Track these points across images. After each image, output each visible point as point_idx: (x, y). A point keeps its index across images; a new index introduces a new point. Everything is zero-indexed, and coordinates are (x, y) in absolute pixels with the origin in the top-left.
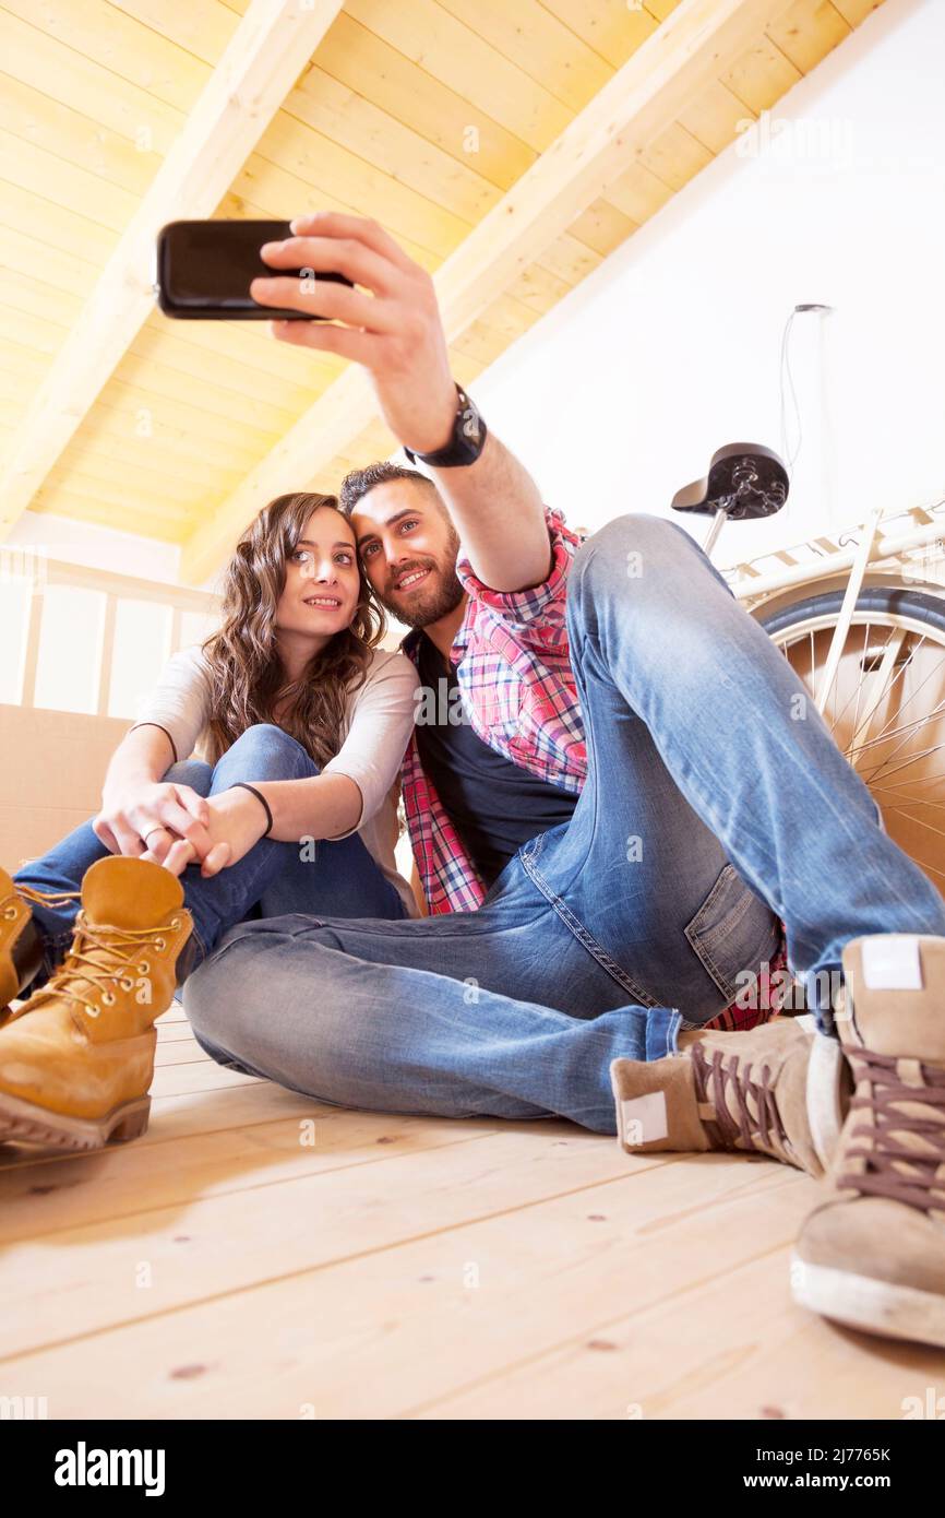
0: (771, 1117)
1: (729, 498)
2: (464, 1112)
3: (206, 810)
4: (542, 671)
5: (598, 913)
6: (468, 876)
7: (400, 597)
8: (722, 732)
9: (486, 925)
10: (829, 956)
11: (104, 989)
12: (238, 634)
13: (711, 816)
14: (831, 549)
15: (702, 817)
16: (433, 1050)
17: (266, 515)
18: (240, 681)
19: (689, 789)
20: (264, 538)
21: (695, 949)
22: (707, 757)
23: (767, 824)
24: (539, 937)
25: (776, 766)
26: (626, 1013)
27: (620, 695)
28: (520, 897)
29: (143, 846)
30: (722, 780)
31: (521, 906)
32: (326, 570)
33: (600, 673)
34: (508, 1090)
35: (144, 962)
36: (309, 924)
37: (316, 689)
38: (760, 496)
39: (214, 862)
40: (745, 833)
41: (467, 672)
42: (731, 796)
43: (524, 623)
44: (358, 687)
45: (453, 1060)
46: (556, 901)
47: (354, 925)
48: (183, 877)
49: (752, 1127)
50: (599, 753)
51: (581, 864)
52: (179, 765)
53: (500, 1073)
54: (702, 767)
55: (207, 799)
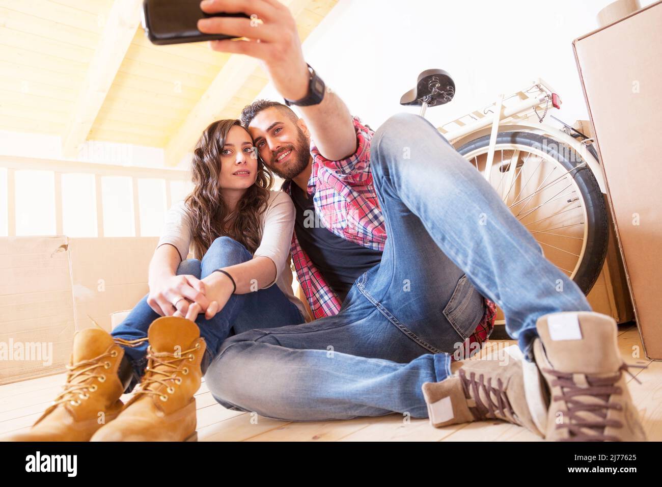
0: (505, 403)
1: (428, 96)
2: (351, 416)
3: (203, 286)
4: (355, 194)
5: (399, 308)
6: (330, 295)
7: (279, 166)
8: (460, 218)
9: (346, 321)
10: (528, 325)
11: (167, 385)
12: (201, 194)
13: (459, 260)
14: (481, 116)
15: (453, 261)
16: (333, 390)
17: (206, 133)
18: (205, 217)
19: (445, 248)
20: (207, 145)
21: (448, 319)
22: (454, 231)
23: (488, 261)
24: (372, 323)
25: (490, 232)
26: (423, 358)
27: (403, 205)
28: (360, 304)
29: (175, 309)
30: (462, 242)
31: (361, 309)
32: (240, 157)
33: (391, 194)
34: (372, 404)
35: (185, 368)
36: (261, 334)
37: (244, 214)
38: (442, 94)
39: (211, 312)
40: (478, 267)
41: (318, 199)
42: (467, 249)
43: (346, 174)
44: (265, 210)
45: (343, 393)
46: (378, 305)
47: (283, 330)
48: (197, 321)
49: (494, 408)
50: (393, 232)
51: (388, 286)
52: (184, 263)
53: (367, 396)
54: (451, 236)
55: (202, 280)
